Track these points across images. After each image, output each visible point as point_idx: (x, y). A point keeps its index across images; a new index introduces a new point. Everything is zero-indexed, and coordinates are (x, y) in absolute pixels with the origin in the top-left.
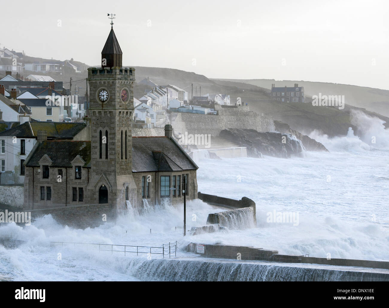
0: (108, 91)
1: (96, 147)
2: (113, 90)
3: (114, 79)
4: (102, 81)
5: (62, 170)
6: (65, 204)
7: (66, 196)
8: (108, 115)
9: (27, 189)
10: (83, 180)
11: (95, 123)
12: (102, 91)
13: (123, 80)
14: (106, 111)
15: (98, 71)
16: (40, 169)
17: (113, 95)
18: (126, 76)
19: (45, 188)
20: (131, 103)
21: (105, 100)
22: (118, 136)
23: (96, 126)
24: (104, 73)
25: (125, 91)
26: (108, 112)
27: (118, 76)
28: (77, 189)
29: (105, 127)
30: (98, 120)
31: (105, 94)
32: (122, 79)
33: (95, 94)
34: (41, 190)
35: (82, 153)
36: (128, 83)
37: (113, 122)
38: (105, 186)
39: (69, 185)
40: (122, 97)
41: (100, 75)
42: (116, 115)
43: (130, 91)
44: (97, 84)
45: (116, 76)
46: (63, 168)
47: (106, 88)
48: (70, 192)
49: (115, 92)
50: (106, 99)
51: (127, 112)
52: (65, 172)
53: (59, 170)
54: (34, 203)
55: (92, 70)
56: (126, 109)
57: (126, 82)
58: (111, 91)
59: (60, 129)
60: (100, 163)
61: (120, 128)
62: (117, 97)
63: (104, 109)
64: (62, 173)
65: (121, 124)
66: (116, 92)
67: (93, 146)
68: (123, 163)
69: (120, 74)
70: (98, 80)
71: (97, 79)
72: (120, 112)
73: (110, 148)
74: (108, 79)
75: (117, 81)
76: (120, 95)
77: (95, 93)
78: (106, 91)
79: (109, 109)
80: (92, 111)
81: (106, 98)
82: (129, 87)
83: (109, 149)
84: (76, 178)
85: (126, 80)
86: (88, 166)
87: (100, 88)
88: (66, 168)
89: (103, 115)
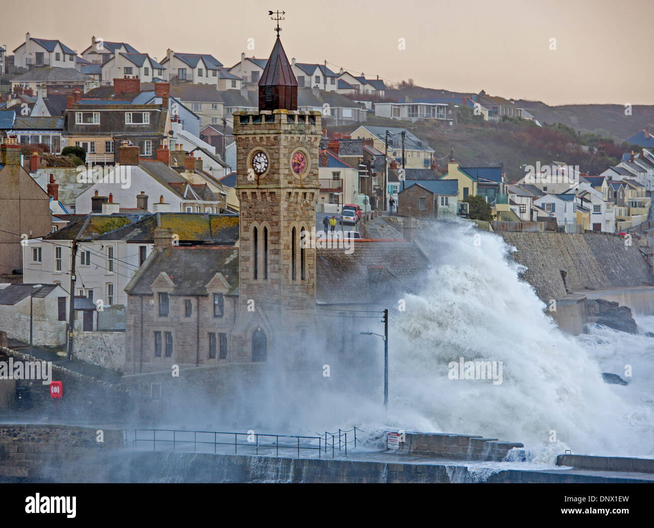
0: (267, 154)
1: (246, 259)
2: (276, 153)
3: (276, 131)
4: (256, 136)
5: (190, 301)
6: (195, 363)
7: (196, 348)
8: (268, 200)
9: (131, 337)
10: (226, 319)
11: (246, 214)
12: (257, 155)
13: (295, 134)
14: (264, 191)
15: (251, 117)
16: (153, 299)
17: (276, 161)
18: (302, 127)
19: (162, 334)
20: (313, 177)
21: (262, 171)
22: (285, 238)
23: (247, 219)
24: (261, 122)
25: (300, 155)
26: (267, 194)
27: (284, 127)
28: (217, 336)
29: (262, 221)
30: (250, 208)
31: (262, 160)
32: (293, 131)
33: (246, 160)
34: (156, 338)
35: (228, 270)
36: (307, 140)
37: (277, 212)
38: (262, 329)
39: (202, 328)
40: (294, 165)
41: (254, 124)
42: (280, 199)
43: (311, 154)
44: (249, 141)
45: (280, 127)
46: (192, 297)
47: (264, 150)
48: (205, 343)
49: (279, 156)
50: (264, 169)
51: (305, 194)
52: (196, 305)
53: (186, 301)
54: (143, 363)
55: (240, 115)
56: (303, 188)
57: (301, 138)
58: (271, 155)
59: (217, 226)
60: (253, 287)
61: (289, 223)
62: (282, 166)
63: (261, 189)
64: (191, 307)
65: (291, 215)
66: (281, 157)
67: (243, 257)
68: (297, 287)
69: (288, 124)
70: (251, 134)
71: (249, 132)
72: (290, 193)
73: (271, 260)
74: (266, 132)
75: (283, 136)
76: (289, 162)
77: (246, 158)
78: (265, 154)
79: (269, 187)
80: (240, 192)
81: (265, 167)
82: (308, 147)
83: (269, 262)
84: (215, 316)
85: (302, 134)
86: (234, 293)
87: (254, 150)
88: (197, 296)
89: (259, 198)
